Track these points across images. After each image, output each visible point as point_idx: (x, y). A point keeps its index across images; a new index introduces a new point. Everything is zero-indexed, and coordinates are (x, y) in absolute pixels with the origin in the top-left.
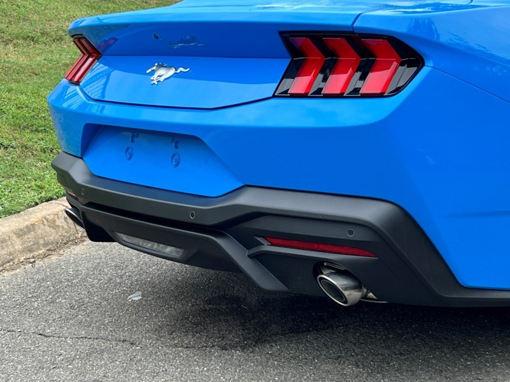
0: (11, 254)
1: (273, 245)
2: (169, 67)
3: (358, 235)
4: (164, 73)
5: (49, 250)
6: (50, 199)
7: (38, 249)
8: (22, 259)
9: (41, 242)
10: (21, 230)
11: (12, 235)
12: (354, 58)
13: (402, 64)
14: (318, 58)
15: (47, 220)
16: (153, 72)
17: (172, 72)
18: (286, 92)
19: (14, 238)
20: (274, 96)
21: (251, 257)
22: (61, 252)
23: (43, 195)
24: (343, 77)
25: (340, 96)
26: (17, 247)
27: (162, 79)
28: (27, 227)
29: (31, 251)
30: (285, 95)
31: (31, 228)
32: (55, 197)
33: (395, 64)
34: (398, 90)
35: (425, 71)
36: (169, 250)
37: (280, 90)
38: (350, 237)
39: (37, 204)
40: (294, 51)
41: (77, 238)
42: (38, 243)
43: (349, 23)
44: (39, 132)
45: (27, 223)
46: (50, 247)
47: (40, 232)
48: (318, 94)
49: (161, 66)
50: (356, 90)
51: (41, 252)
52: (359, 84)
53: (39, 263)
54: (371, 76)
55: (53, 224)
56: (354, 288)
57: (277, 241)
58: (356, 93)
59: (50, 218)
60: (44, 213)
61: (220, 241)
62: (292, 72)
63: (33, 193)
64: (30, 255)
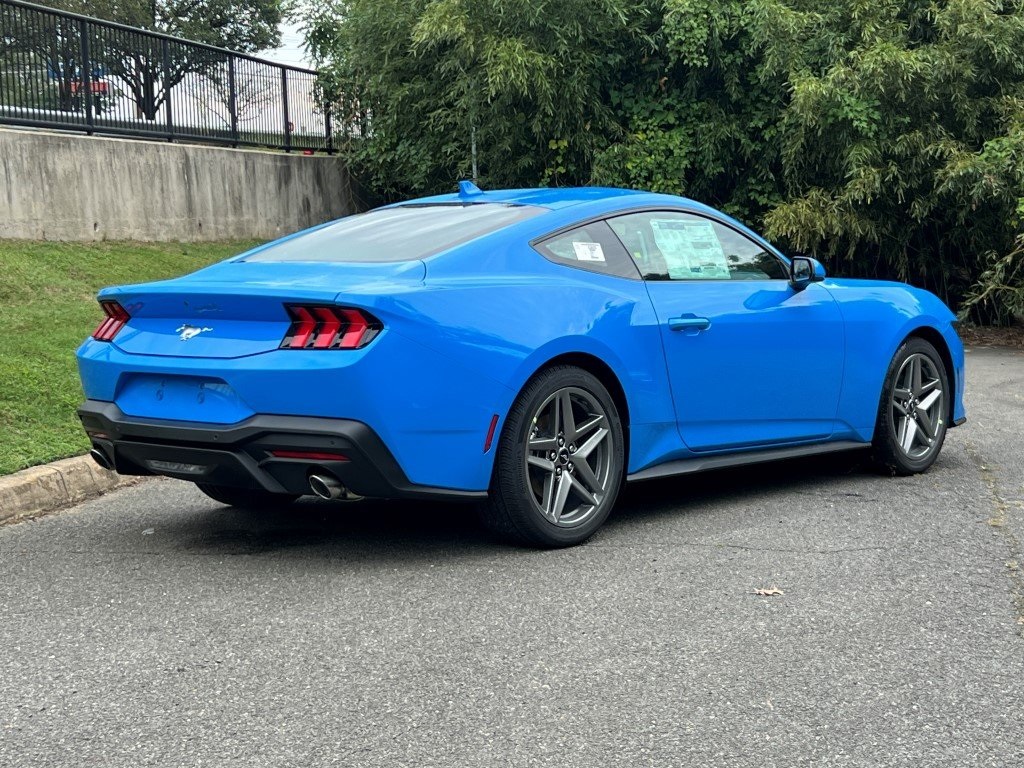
0: (12, 509)
1: (277, 456)
2: (195, 327)
3: (338, 445)
4: (192, 332)
5: (44, 510)
6: (39, 463)
7: (35, 508)
8: (21, 515)
9: (37, 502)
10: (19, 488)
11: (12, 491)
12: (336, 322)
13: (369, 328)
14: (310, 322)
15: (41, 481)
16: (182, 331)
17: (198, 331)
18: (288, 346)
19: (14, 494)
20: (279, 349)
21: (260, 467)
22: (56, 512)
23: (32, 458)
24: (328, 336)
25: (326, 348)
26: (16, 504)
27: (190, 336)
28: (24, 485)
29: (28, 509)
30: (287, 347)
31: (27, 487)
32: (44, 461)
33: (364, 327)
34: (366, 345)
35: (384, 332)
36: (192, 469)
37: (283, 344)
38: (333, 446)
39: (27, 467)
40: (294, 317)
41: (68, 502)
42: (34, 502)
43: (332, 298)
44: (10, 400)
45: (24, 482)
46: (44, 507)
47: (35, 492)
48: (311, 347)
49: (188, 327)
50: (337, 345)
51: (37, 511)
52: (339, 341)
53: (38, 520)
54: (347, 335)
55: (46, 486)
56: (335, 486)
57: (280, 454)
58: (336, 347)
59: (44, 479)
60: (38, 475)
61: (237, 456)
62: (291, 333)
63: (22, 457)
64: (28, 513)
